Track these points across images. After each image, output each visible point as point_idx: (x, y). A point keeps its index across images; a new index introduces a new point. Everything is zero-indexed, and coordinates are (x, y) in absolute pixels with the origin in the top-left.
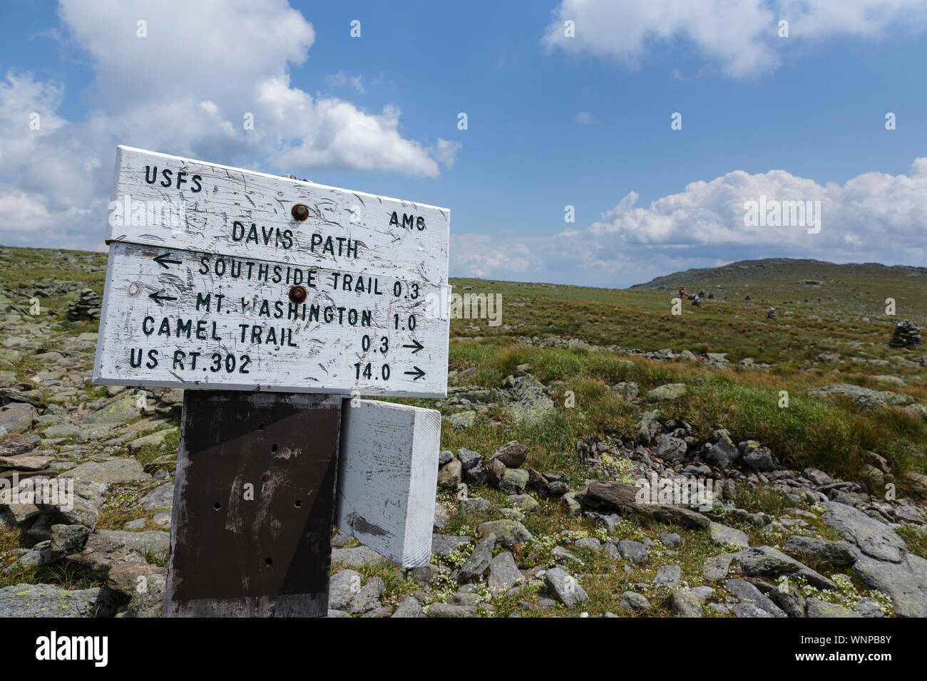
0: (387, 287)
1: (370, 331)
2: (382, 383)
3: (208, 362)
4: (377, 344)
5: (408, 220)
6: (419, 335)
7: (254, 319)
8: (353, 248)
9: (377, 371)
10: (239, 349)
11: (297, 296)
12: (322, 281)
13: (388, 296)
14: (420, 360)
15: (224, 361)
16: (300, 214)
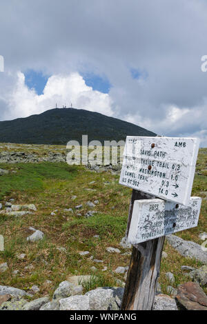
0: (170, 166)
1: (164, 180)
2: (165, 196)
3: (132, 182)
4: (166, 183)
5: (180, 144)
6: (178, 182)
7: (141, 173)
8: (164, 154)
9: (164, 192)
10: (138, 180)
11: (150, 168)
12: (155, 164)
13: (171, 169)
14: (177, 191)
15: (135, 183)
16: (153, 146)
